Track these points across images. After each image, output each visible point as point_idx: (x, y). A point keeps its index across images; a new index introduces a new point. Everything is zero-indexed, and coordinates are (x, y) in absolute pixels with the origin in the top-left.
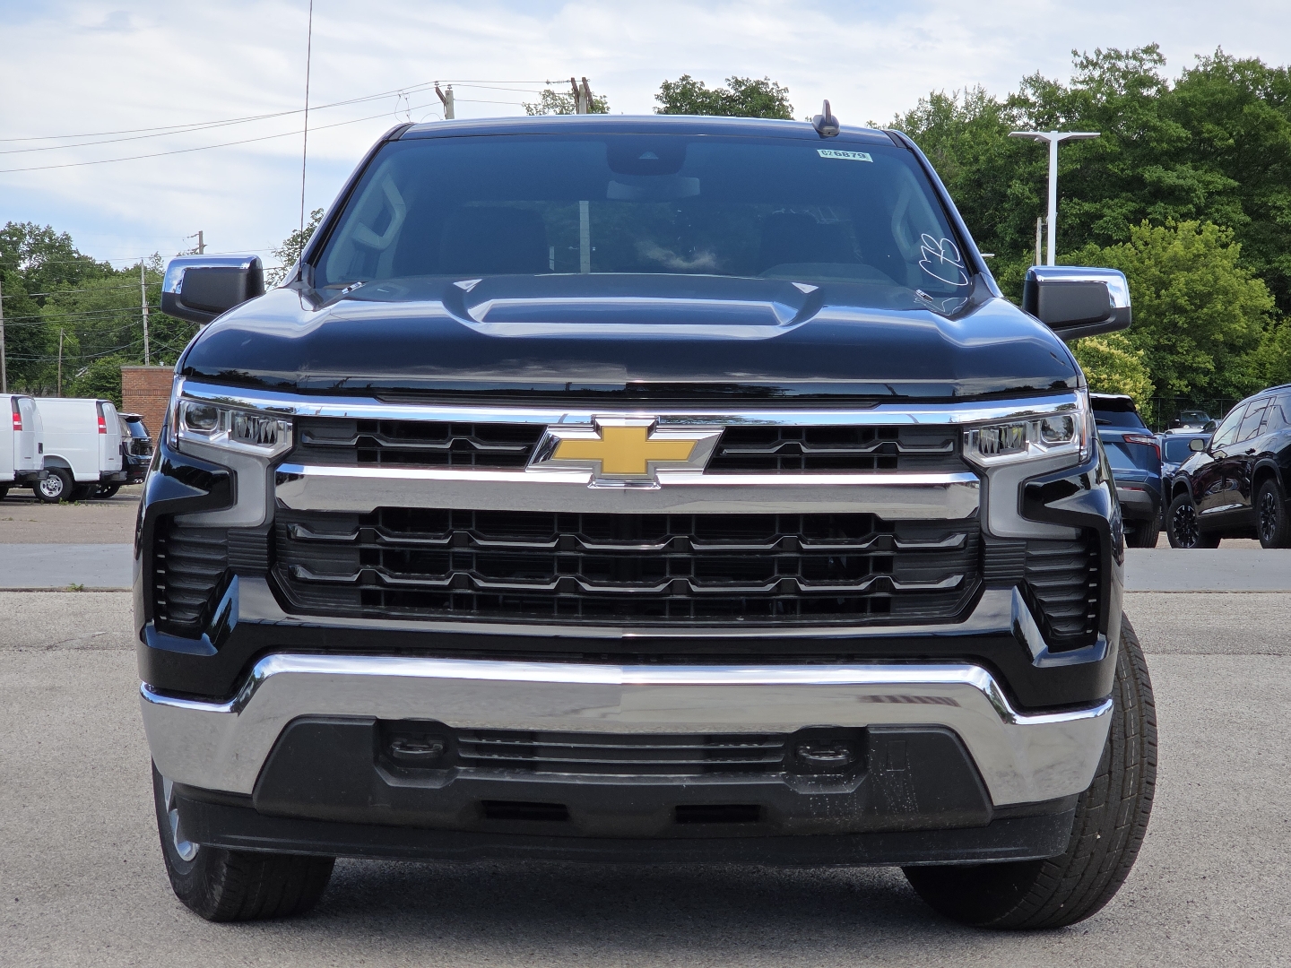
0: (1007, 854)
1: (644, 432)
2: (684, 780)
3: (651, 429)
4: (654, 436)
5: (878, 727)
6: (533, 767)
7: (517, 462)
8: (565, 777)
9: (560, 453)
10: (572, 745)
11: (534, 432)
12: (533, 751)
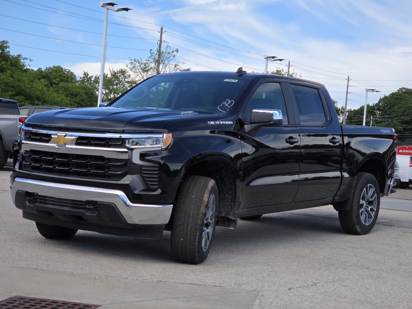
0: (144, 237)
1: (64, 136)
2: (66, 209)
3: (65, 136)
4: (66, 137)
5: (100, 202)
6: (47, 203)
7: (47, 141)
8: (50, 206)
9: (52, 140)
10: (51, 199)
11: (49, 136)
12: (46, 200)
